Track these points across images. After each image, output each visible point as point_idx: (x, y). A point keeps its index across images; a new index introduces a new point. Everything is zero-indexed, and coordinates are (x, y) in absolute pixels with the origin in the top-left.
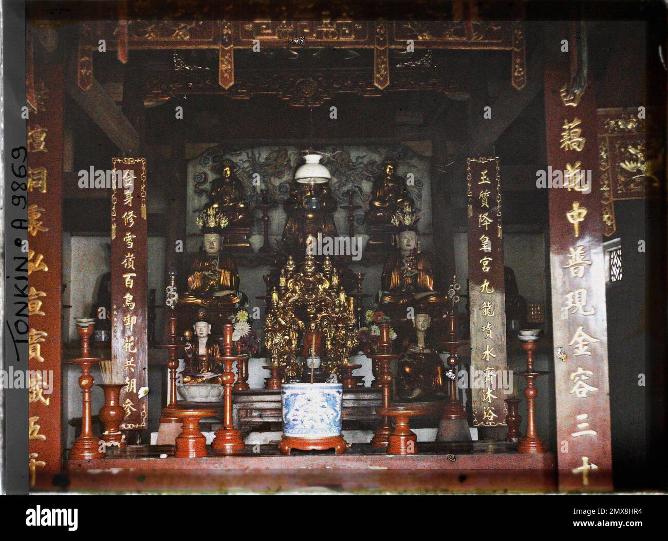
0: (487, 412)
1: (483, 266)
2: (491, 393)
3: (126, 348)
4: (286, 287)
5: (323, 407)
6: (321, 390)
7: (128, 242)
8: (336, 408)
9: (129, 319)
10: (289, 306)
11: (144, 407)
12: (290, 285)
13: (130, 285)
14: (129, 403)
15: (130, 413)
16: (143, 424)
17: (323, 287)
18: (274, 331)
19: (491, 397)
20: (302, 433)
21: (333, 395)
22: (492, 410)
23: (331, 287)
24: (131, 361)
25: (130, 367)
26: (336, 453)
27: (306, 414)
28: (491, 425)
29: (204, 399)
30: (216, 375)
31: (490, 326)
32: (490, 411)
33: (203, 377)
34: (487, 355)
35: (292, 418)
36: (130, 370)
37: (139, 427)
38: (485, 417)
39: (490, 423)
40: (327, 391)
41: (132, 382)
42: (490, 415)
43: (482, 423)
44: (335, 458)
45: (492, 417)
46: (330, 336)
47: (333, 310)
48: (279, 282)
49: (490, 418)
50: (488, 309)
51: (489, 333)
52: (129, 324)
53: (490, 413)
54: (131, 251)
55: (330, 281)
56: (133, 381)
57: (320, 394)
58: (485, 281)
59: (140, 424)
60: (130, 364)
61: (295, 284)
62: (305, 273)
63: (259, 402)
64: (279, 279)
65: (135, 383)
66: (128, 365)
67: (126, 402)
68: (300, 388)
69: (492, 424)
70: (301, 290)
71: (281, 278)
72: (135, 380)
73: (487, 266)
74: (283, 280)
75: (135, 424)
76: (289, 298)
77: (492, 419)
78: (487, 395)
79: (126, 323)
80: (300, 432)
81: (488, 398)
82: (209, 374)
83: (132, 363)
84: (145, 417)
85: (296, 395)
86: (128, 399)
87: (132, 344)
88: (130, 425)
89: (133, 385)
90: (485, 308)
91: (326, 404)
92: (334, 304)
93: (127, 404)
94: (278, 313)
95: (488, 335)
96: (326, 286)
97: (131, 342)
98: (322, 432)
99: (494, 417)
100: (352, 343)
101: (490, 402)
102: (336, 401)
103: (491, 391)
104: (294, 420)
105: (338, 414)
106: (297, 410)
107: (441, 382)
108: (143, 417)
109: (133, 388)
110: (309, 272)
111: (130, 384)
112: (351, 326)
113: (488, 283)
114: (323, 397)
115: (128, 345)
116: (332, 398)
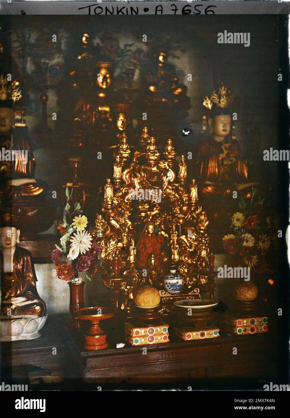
4: (121, 179)
10: (126, 204)
12: (126, 176)
17: (167, 179)
23: (177, 179)
30: (30, 302)
33: (11, 305)
47: (181, 209)
48: (113, 171)
55: (177, 171)
61: (133, 175)
64: (113, 169)
70: (141, 183)
71: (115, 167)
76: (126, 194)
92: (183, 202)
94: (112, 215)
110: (152, 160)
112: (202, 230)
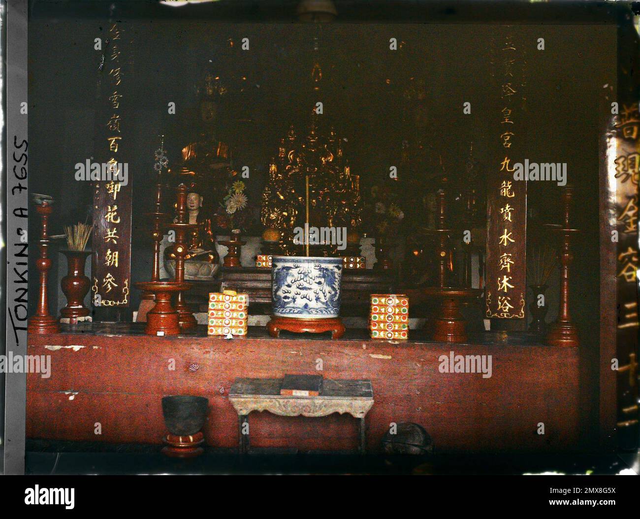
0: (502, 302)
1: (504, 142)
2: (507, 282)
3: (109, 217)
4: (286, 158)
5: (320, 283)
6: (317, 264)
7: (114, 101)
8: (334, 286)
9: (113, 186)
10: (289, 179)
11: (126, 282)
12: (291, 157)
13: (115, 149)
14: (110, 278)
15: (110, 288)
16: (125, 301)
17: (326, 160)
18: (271, 207)
19: (507, 286)
20: (293, 313)
21: (332, 270)
22: (508, 301)
23: (335, 160)
24: (113, 233)
25: (112, 238)
26: (332, 338)
27: (299, 291)
28: (505, 316)
29: (193, 277)
30: (206, 252)
31: (509, 208)
32: (506, 302)
33: (193, 253)
34: (504, 239)
35: (283, 295)
36: (112, 242)
37: (120, 304)
38: (499, 308)
39: (505, 314)
40: (324, 266)
41: (114, 256)
42: (506, 305)
43: (496, 315)
44: (331, 343)
45: (507, 308)
46: (333, 213)
47: (337, 185)
48: (278, 152)
49: (505, 309)
50: (507, 189)
51: (507, 215)
52: (113, 191)
53: (505, 303)
54: (117, 112)
55: (335, 153)
56: (115, 254)
57: (316, 268)
58: (506, 159)
59: (121, 301)
60: (113, 236)
61: (295, 155)
62: (307, 143)
63: (250, 280)
64: (278, 149)
65: (117, 256)
66: (110, 236)
67: (107, 277)
68: (293, 261)
69: (507, 315)
70: (301, 162)
72: (117, 253)
73: (508, 141)
74: (282, 149)
75: (116, 302)
76: (289, 170)
77: (507, 310)
78: (503, 283)
79: (109, 191)
80: (292, 311)
81: (504, 288)
82: (199, 250)
83: (115, 234)
84: (127, 294)
85: (289, 268)
86: (109, 274)
87: (115, 213)
88: (110, 302)
89: (115, 258)
90: (504, 188)
91: (322, 280)
92: (338, 179)
93: (108, 279)
94: (276, 187)
95: (506, 218)
96: (329, 158)
97: (114, 212)
98: (317, 312)
99: (510, 309)
100: (355, 221)
101: (506, 291)
102: (335, 278)
103: (508, 279)
104: (286, 297)
105: (336, 293)
106: (289, 286)
107: (451, 268)
108: (125, 294)
109: (115, 261)
110: (312, 143)
111: (112, 258)
112: (355, 203)
113: (509, 160)
114: (320, 273)
115: (110, 215)
116: (330, 274)
